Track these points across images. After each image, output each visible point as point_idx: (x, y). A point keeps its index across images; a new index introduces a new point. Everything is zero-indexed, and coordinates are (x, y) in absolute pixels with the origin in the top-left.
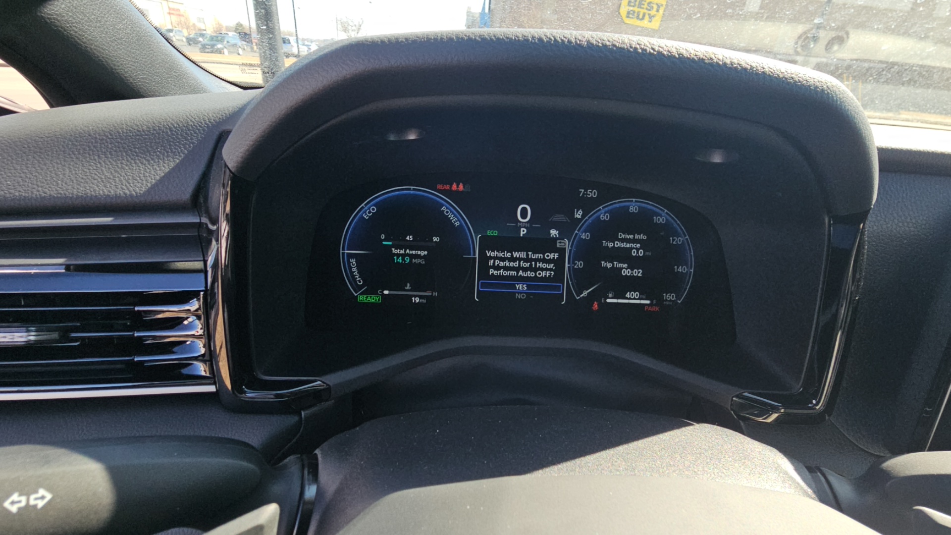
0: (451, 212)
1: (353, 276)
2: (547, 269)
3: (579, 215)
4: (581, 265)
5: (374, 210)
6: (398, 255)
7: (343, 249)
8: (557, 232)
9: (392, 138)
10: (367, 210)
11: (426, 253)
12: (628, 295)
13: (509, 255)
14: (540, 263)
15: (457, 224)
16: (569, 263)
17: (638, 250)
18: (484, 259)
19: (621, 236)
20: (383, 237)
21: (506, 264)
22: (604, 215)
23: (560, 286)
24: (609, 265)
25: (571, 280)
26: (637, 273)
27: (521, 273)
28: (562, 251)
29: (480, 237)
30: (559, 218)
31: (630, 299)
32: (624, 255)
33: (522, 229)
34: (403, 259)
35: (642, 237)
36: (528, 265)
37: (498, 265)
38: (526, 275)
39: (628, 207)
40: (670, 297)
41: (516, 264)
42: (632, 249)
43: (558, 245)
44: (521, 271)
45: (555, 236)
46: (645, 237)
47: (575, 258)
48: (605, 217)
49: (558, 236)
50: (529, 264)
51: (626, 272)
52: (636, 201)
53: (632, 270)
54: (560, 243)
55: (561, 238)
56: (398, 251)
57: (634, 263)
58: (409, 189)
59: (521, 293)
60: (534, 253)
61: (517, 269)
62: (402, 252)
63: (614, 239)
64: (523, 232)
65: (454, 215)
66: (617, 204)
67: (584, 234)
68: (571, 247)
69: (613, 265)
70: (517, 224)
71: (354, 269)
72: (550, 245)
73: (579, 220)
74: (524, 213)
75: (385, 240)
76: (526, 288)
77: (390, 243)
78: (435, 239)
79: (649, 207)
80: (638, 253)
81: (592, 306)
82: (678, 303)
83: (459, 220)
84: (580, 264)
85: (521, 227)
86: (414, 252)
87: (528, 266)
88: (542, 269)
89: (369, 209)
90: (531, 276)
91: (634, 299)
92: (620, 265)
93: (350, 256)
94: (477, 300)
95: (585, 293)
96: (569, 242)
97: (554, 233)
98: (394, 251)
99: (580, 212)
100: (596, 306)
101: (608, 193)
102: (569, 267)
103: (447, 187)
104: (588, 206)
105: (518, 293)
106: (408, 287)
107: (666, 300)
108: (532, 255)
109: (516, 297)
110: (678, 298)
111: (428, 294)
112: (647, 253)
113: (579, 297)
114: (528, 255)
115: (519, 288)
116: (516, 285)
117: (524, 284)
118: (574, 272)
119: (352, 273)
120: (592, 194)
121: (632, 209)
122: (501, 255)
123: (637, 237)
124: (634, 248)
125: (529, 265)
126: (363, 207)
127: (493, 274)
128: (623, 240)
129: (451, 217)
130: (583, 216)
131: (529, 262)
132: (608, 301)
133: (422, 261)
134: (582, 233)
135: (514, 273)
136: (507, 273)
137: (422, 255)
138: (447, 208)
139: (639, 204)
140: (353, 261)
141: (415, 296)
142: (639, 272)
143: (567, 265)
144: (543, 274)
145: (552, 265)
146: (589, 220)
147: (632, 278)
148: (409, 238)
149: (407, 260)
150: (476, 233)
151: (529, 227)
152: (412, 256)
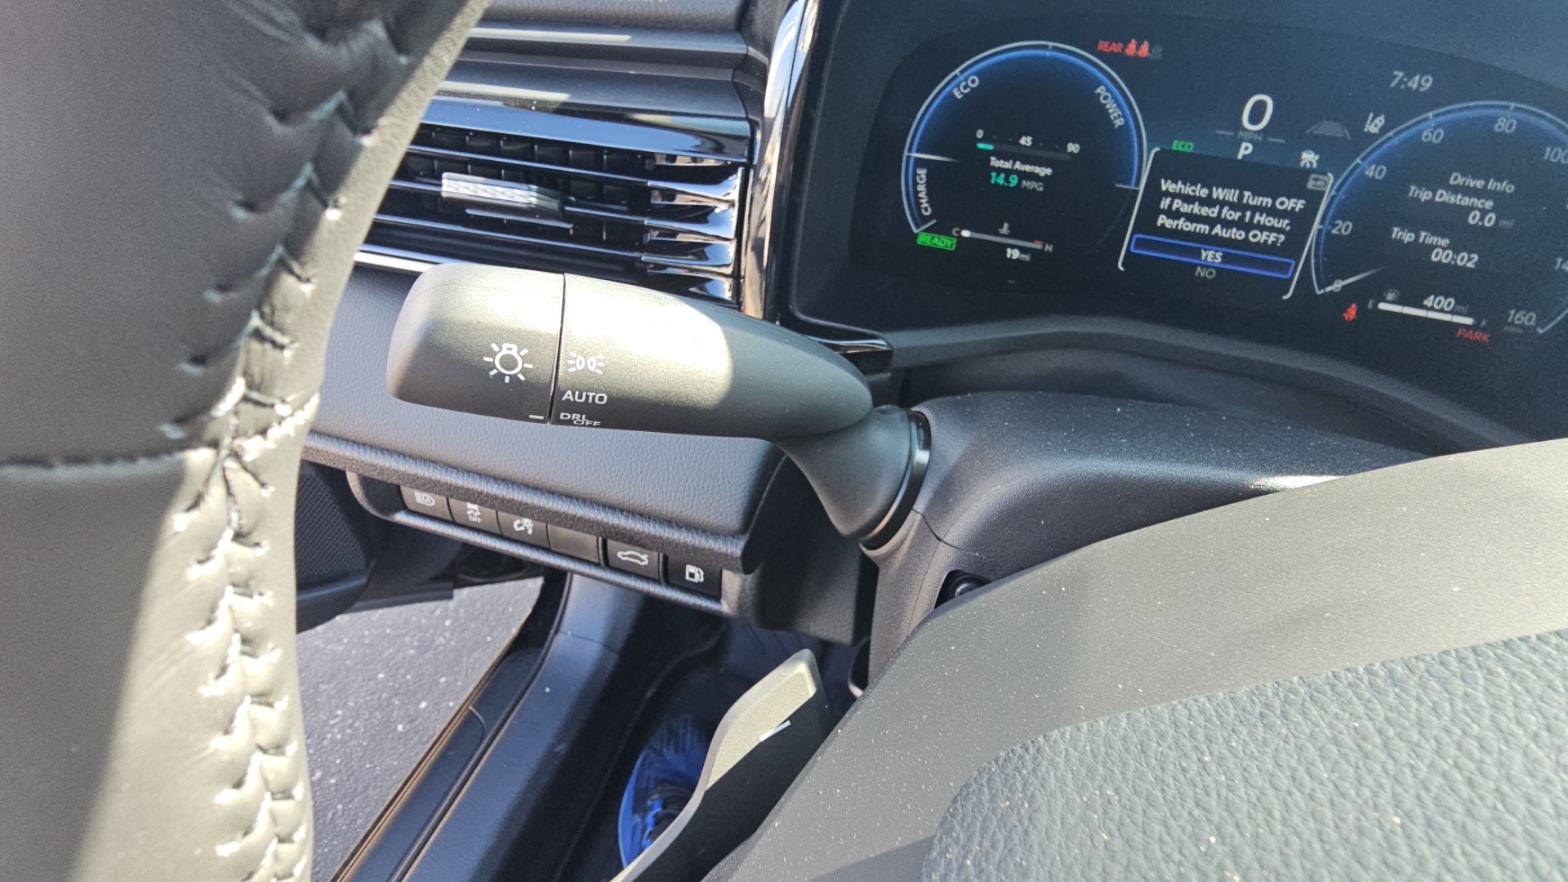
0: (1114, 97)
1: (917, 199)
2: (1272, 229)
3: (1376, 126)
4: (1346, 230)
5: (974, 82)
6: (999, 170)
7: (910, 150)
8: (1317, 157)
10: (962, 82)
11: (1049, 171)
12: (1428, 302)
13: (1204, 192)
14: (1261, 215)
15: (1119, 123)
16: (1322, 222)
17: (1484, 212)
18: (1154, 193)
19: (1457, 179)
20: (980, 134)
21: (1192, 209)
22: (1432, 133)
23: (1290, 264)
24: (1408, 237)
25: (1316, 256)
26: (1466, 260)
27: (1218, 229)
28: (1314, 198)
29: (1156, 154)
30: (1330, 129)
31: (1432, 309)
32: (1450, 223)
33: (1244, 145)
34: (1007, 180)
35: (1506, 187)
36: (1236, 216)
37: (1178, 209)
38: (1228, 235)
39: (1494, 120)
40: (1521, 318)
41: (1213, 212)
42: (1472, 208)
43: (1311, 185)
44: (1219, 226)
45: (1308, 165)
46: (1511, 189)
47: (1338, 213)
48: (1434, 137)
49: (1315, 165)
50: (1239, 214)
51: (1440, 256)
52: (1517, 109)
53: (1456, 252)
54: (1316, 180)
55: (1321, 170)
56: (1005, 163)
57: (1465, 239)
58: (1045, 47)
59: (1207, 267)
60: (1255, 194)
61: (1212, 222)
62: (1007, 165)
63: (1439, 184)
64: (1245, 149)
65: (1115, 105)
66: (1471, 110)
67: (1373, 167)
68: (1338, 190)
69: (1418, 237)
70: (1236, 132)
71: (922, 188)
72: (1294, 181)
73: (1373, 137)
74: (1255, 117)
75: (984, 140)
76: (1220, 260)
77: (990, 147)
78: (1073, 148)
79: (1545, 125)
80: (1482, 219)
81: (1345, 311)
82: (1538, 333)
83: (1124, 116)
84: (1344, 228)
85: (1242, 140)
86: (1028, 168)
87: (1236, 219)
88: (1262, 228)
89: (966, 80)
90: (1236, 239)
91: (1442, 311)
92: (1432, 240)
93: (920, 163)
94: (1122, 269)
95: (1338, 285)
96: (1336, 179)
97: (1309, 158)
98: (995, 162)
99: (1380, 121)
100: (1351, 313)
102: (1320, 232)
103: (1116, 48)
104: (1402, 108)
105: (1202, 266)
106: (1005, 229)
107: (1513, 323)
108: (1251, 198)
109: (1197, 274)
110: (1541, 322)
111: (1037, 245)
112: (1504, 223)
113: (1322, 292)
114: (1241, 197)
115: (1206, 257)
116: (1203, 251)
117: (1216, 251)
118: (1329, 242)
119: (916, 192)
120: (1422, 82)
121: (1503, 125)
122: (1188, 190)
123: (1492, 185)
124: (1477, 208)
125: (1240, 217)
126: (956, 77)
127: (1163, 225)
128: (1456, 190)
129: (1111, 107)
130: (1384, 130)
131: (1239, 211)
132: (1382, 306)
133: (1039, 186)
134: (1370, 166)
135: (1204, 228)
136: (1190, 227)
137: (1042, 174)
138: (1108, 90)
139: (1522, 115)
140: (922, 172)
141: (1013, 247)
142: (1470, 260)
143: (1316, 226)
144: (1262, 237)
145: (1287, 221)
146: (1395, 138)
147: (1452, 268)
148: (1026, 141)
149: (1014, 181)
150: (1152, 143)
151: (1261, 142)
152: (1023, 175)
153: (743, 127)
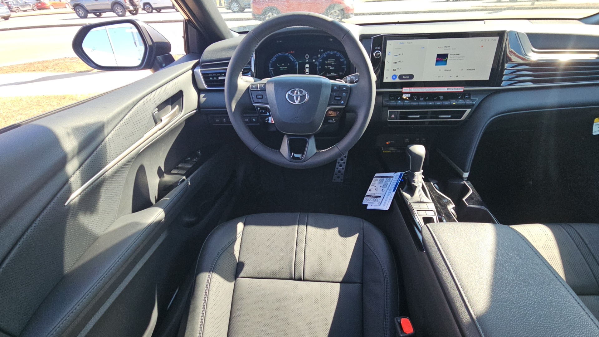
7: (270, 68)
9: (278, 42)
10: (274, 59)
11: (287, 67)
12: (331, 73)
15: (293, 60)
17: (333, 63)
19: (329, 60)
20: (278, 64)
24: (327, 67)
25: (318, 71)
26: (333, 68)
30: (315, 57)
32: (330, 64)
39: (330, 53)
42: (331, 63)
43: (315, 63)
46: (334, 60)
47: (319, 66)
48: (325, 56)
51: (331, 68)
52: (332, 51)
55: (316, 61)
56: (281, 67)
57: (332, 66)
58: (282, 53)
63: (327, 61)
64: (307, 61)
65: (292, 58)
66: (327, 52)
67: (321, 60)
68: (318, 63)
71: (272, 72)
74: (307, 57)
78: (289, 64)
79: (335, 52)
82: (343, 75)
84: (320, 67)
86: (284, 67)
92: (329, 67)
95: (321, 74)
97: (314, 60)
98: (280, 67)
101: (326, 50)
103: (290, 52)
104: (321, 53)
107: (340, 74)
110: (343, 73)
112: (335, 63)
119: (272, 73)
120: (322, 51)
121: (331, 53)
123: (333, 60)
128: (329, 61)
129: (291, 59)
130: (320, 56)
132: (327, 75)
140: (272, 70)
143: (317, 68)
146: (322, 56)
147: (332, 70)
148: (283, 64)
149: (283, 69)
150: (297, 62)
151: (308, 59)
152: (284, 68)
153: (250, 67)
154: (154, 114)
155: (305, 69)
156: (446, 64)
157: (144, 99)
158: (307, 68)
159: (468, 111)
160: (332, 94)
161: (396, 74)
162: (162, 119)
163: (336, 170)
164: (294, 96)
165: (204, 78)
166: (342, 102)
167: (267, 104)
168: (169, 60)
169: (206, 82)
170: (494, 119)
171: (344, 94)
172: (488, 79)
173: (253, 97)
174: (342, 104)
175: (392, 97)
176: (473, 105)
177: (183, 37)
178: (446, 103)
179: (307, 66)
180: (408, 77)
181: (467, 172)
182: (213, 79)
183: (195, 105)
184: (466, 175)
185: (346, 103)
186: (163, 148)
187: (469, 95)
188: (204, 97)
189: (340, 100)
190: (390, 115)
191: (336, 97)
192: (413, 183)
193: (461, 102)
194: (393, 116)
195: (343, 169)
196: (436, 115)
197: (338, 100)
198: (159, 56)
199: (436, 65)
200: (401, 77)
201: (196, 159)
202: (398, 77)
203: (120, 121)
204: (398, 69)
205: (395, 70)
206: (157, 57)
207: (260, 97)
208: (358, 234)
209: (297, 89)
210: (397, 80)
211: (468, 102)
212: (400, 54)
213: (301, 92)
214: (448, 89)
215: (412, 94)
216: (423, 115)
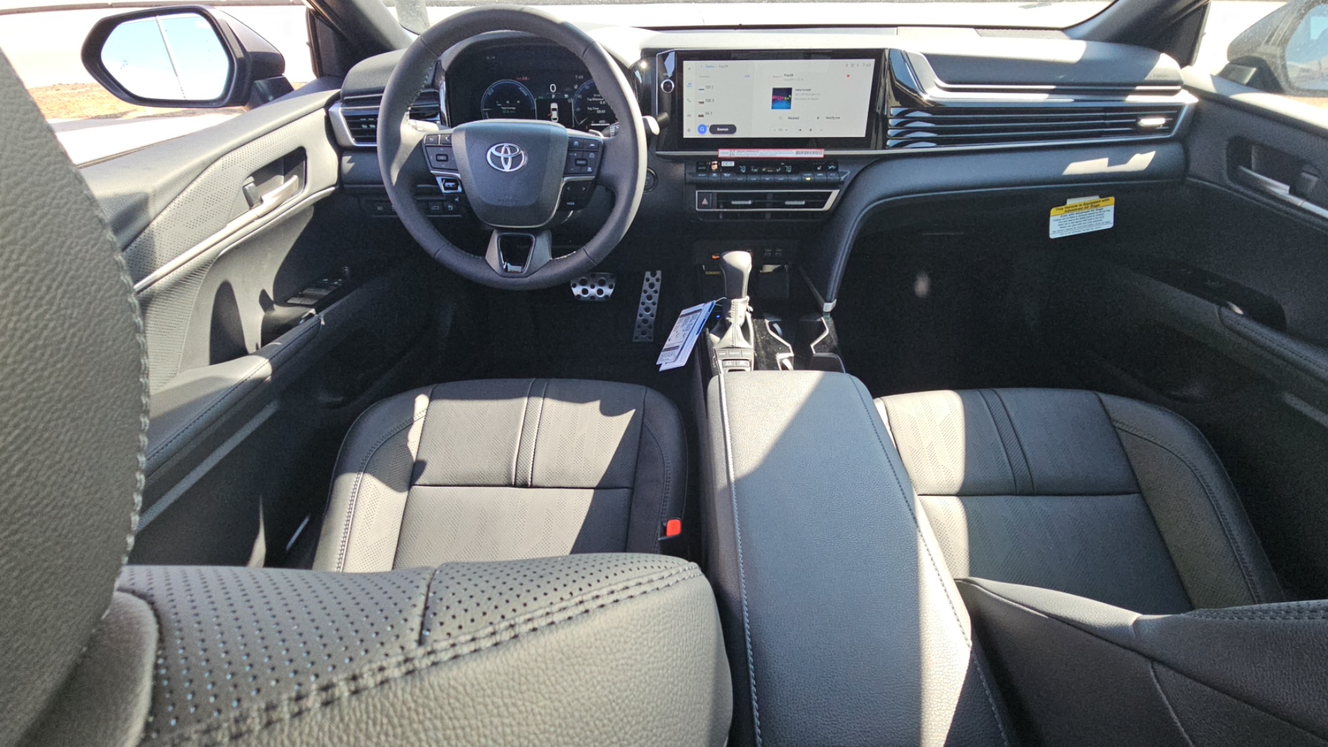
3: (576, 87)
5: (492, 91)
7: (483, 109)
10: (490, 91)
15: (526, 95)
16: (574, 109)
17: (603, 101)
19: (595, 95)
20: (497, 102)
24: (591, 109)
25: (576, 117)
26: (604, 111)
28: (570, 104)
30: (568, 89)
31: (601, 123)
32: (597, 104)
34: (506, 112)
42: (600, 101)
43: (569, 101)
47: (576, 106)
48: (587, 87)
51: (599, 112)
55: (570, 98)
57: (602, 107)
58: (506, 81)
62: (506, 108)
63: (592, 97)
64: (553, 96)
65: (525, 91)
70: (550, 93)
72: (565, 102)
73: (576, 90)
74: (553, 89)
77: (500, 105)
78: (518, 102)
84: (578, 109)
85: (552, 94)
86: (510, 108)
92: (595, 109)
93: (486, 111)
95: (582, 122)
96: (573, 100)
97: (566, 96)
98: (502, 108)
100: (587, 128)
103: (521, 79)
104: (579, 82)
113: (579, 124)
118: (577, 113)
120: (581, 77)
123: (602, 96)
128: (596, 97)
129: (523, 92)
130: (578, 88)
132: (592, 125)
133: (514, 112)
134: (578, 96)
137: (514, 109)
138: (522, 88)
140: (486, 113)
146: (581, 89)
147: (601, 114)
148: (508, 102)
149: (508, 112)
150: (534, 99)
151: (555, 93)
152: (510, 110)
154: (246, 187)
155: (550, 112)
156: (789, 108)
157: (224, 158)
158: (554, 109)
159: (835, 193)
160: (571, 154)
161: (705, 124)
162: (264, 198)
163: (639, 318)
164: (500, 157)
165: (350, 125)
166: (590, 169)
167: (456, 170)
168: (282, 89)
169: (354, 133)
170: (875, 207)
171: (592, 155)
172: (864, 136)
173: (431, 158)
174: (589, 174)
175: (701, 166)
176: (842, 183)
177: (308, 44)
178: (795, 178)
179: (554, 106)
180: (727, 129)
181: (830, 302)
182: (368, 126)
183: (333, 177)
184: (828, 307)
185: (596, 170)
186: (269, 256)
187: (836, 164)
188: (350, 162)
189: (586, 165)
190: (700, 200)
191: (576, 160)
192: (728, 318)
193: (820, 176)
194: (705, 202)
195: (652, 315)
196: (779, 200)
197: (580, 165)
198: (260, 81)
199: (773, 108)
200: (713, 129)
201: (339, 282)
202: (708, 129)
203: (179, 194)
204: (707, 113)
205: (702, 116)
206: (256, 82)
207: (442, 158)
208: (633, 411)
209: (506, 145)
210: (708, 135)
211: (833, 177)
212: (708, 87)
213: (513, 150)
214: (797, 153)
215: (738, 161)
216: (760, 200)
